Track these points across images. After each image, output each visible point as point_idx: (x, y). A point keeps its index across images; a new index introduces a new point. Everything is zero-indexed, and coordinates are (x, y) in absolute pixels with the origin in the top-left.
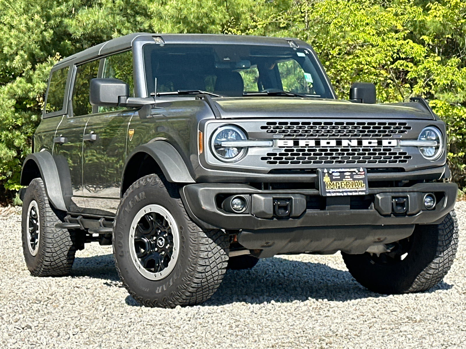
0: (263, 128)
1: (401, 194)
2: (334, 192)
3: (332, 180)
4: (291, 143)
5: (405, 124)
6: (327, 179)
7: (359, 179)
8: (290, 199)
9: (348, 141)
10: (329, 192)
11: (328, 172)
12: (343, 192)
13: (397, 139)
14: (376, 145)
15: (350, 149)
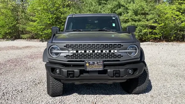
0: (64, 46)
1: (117, 70)
2: (90, 69)
3: (89, 65)
4: (75, 52)
5: (121, 44)
6: (87, 65)
7: (100, 65)
8: (74, 71)
9: (97, 51)
10: (88, 69)
11: (88, 62)
12: (93, 69)
13: (117, 50)
14: (108, 52)
15: (98, 53)
